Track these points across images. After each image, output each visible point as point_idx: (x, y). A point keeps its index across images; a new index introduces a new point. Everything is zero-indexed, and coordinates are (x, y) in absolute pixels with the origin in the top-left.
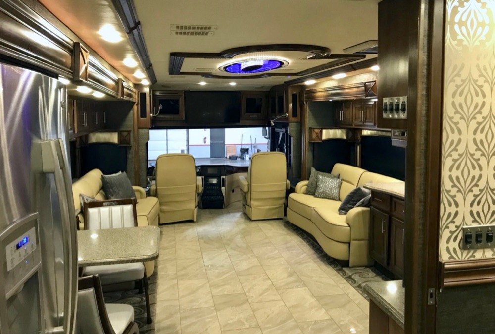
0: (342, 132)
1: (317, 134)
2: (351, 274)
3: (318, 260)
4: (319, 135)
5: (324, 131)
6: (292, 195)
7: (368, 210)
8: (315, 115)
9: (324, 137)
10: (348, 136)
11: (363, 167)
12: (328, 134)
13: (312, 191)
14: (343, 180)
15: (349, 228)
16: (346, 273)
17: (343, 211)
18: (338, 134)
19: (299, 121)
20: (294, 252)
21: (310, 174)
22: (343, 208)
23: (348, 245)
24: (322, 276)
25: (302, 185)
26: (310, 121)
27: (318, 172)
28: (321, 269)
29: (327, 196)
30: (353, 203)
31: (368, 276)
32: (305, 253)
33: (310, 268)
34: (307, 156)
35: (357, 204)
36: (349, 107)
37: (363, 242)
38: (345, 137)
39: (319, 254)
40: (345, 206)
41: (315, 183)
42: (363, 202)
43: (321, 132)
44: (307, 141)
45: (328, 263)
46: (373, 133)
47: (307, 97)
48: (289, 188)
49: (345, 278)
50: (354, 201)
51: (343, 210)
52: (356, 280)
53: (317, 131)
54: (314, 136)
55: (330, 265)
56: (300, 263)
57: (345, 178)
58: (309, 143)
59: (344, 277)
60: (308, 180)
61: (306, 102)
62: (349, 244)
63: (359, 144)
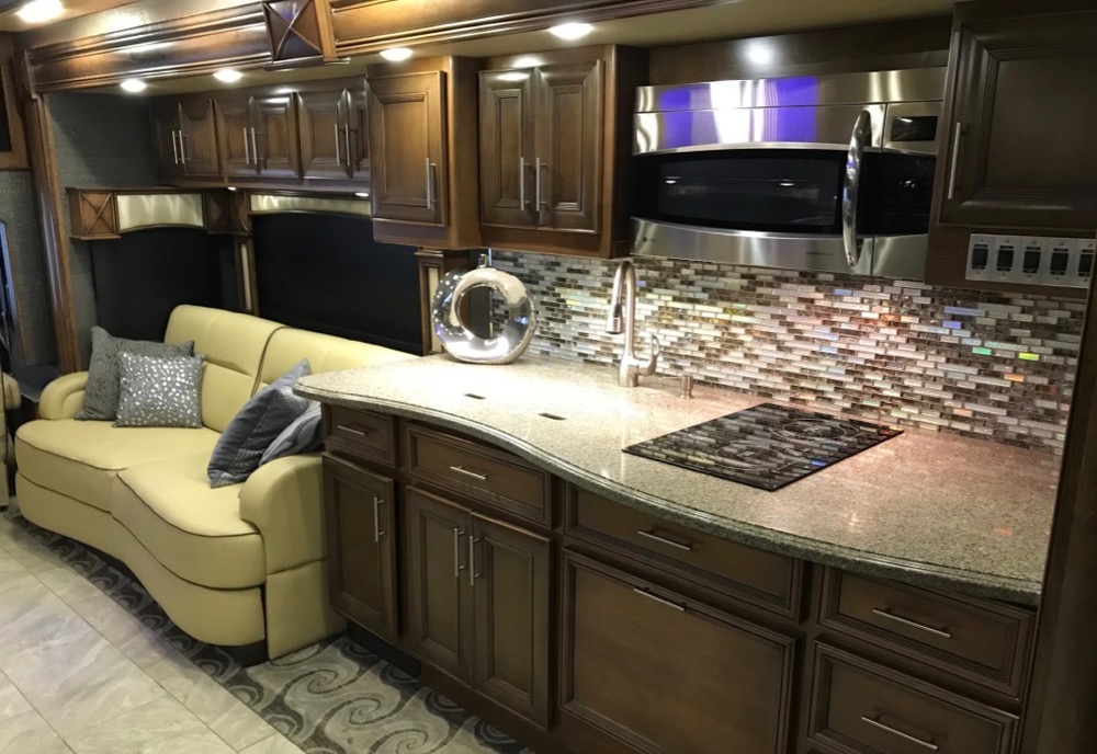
0: (186, 201)
1: (97, 210)
2: (278, 691)
3: (155, 654)
4: (107, 215)
5: (123, 202)
6: (27, 431)
7: (313, 467)
8: (82, 145)
9: (126, 221)
10: (206, 216)
11: (265, 311)
12: (134, 211)
13: (105, 407)
14: (207, 359)
15: (256, 538)
16: (260, 688)
17: (226, 474)
18: (175, 209)
19: (24, 165)
20: (56, 642)
21: (88, 349)
22: (222, 463)
23: (258, 591)
24: (177, 728)
25: (63, 390)
26: (63, 165)
27: (120, 340)
28: (170, 695)
29: (160, 417)
30: (256, 441)
31: (336, 683)
32: (101, 635)
33: (127, 703)
34: (73, 288)
35: (274, 446)
36: (203, 118)
37: (305, 570)
38: (198, 222)
39: (153, 629)
40: (229, 457)
41: (112, 379)
42: (294, 440)
43: (114, 205)
44: (65, 236)
45: (193, 659)
46: (290, 206)
47: (39, 76)
48: (17, 401)
49: (263, 714)
50: (258, 435)
51: (224, 469)
52: (301, 711)
53: (95, 199)
54: (88, 217)
55: (200, 666)
56: (84, 691)
57: (212, 355)
58: (74, 242)
59: (260, 707)
60: (86, 368)
61: (41, 95)
62: (263, 587)
63: (244, 240)
